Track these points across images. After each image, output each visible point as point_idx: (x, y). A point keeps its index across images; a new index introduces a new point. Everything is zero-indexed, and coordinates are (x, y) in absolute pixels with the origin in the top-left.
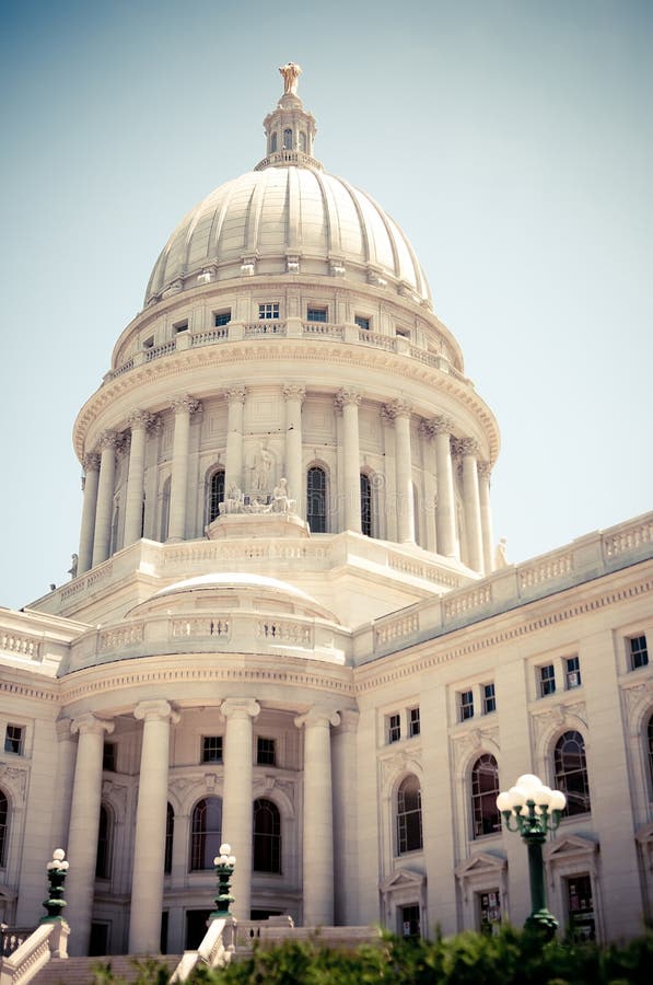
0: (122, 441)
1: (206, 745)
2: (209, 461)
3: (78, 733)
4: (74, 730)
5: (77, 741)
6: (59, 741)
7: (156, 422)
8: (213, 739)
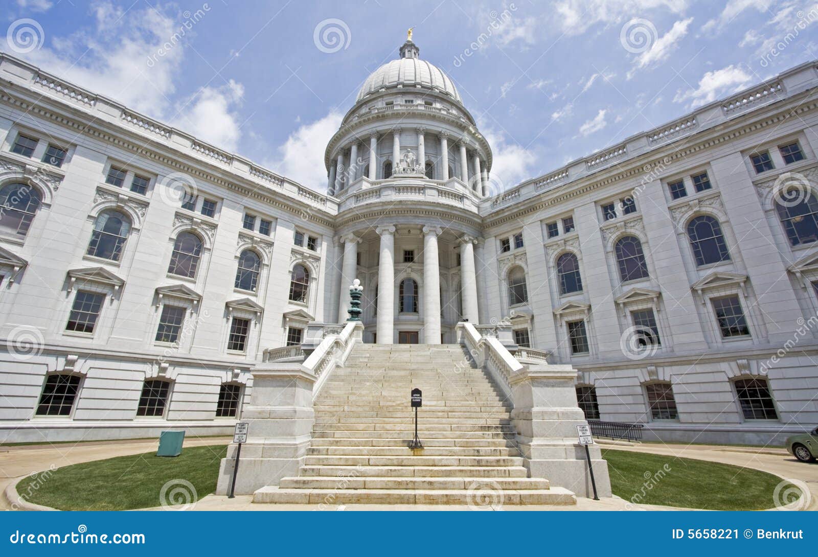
0: (347, 153)
1: (406, 254)
2: (384, 159)
3: (344, 243)
4: (342, 241)
5: (344, 246)
6: (334, 247)
7: (363, 144)
8: (409, 252)
